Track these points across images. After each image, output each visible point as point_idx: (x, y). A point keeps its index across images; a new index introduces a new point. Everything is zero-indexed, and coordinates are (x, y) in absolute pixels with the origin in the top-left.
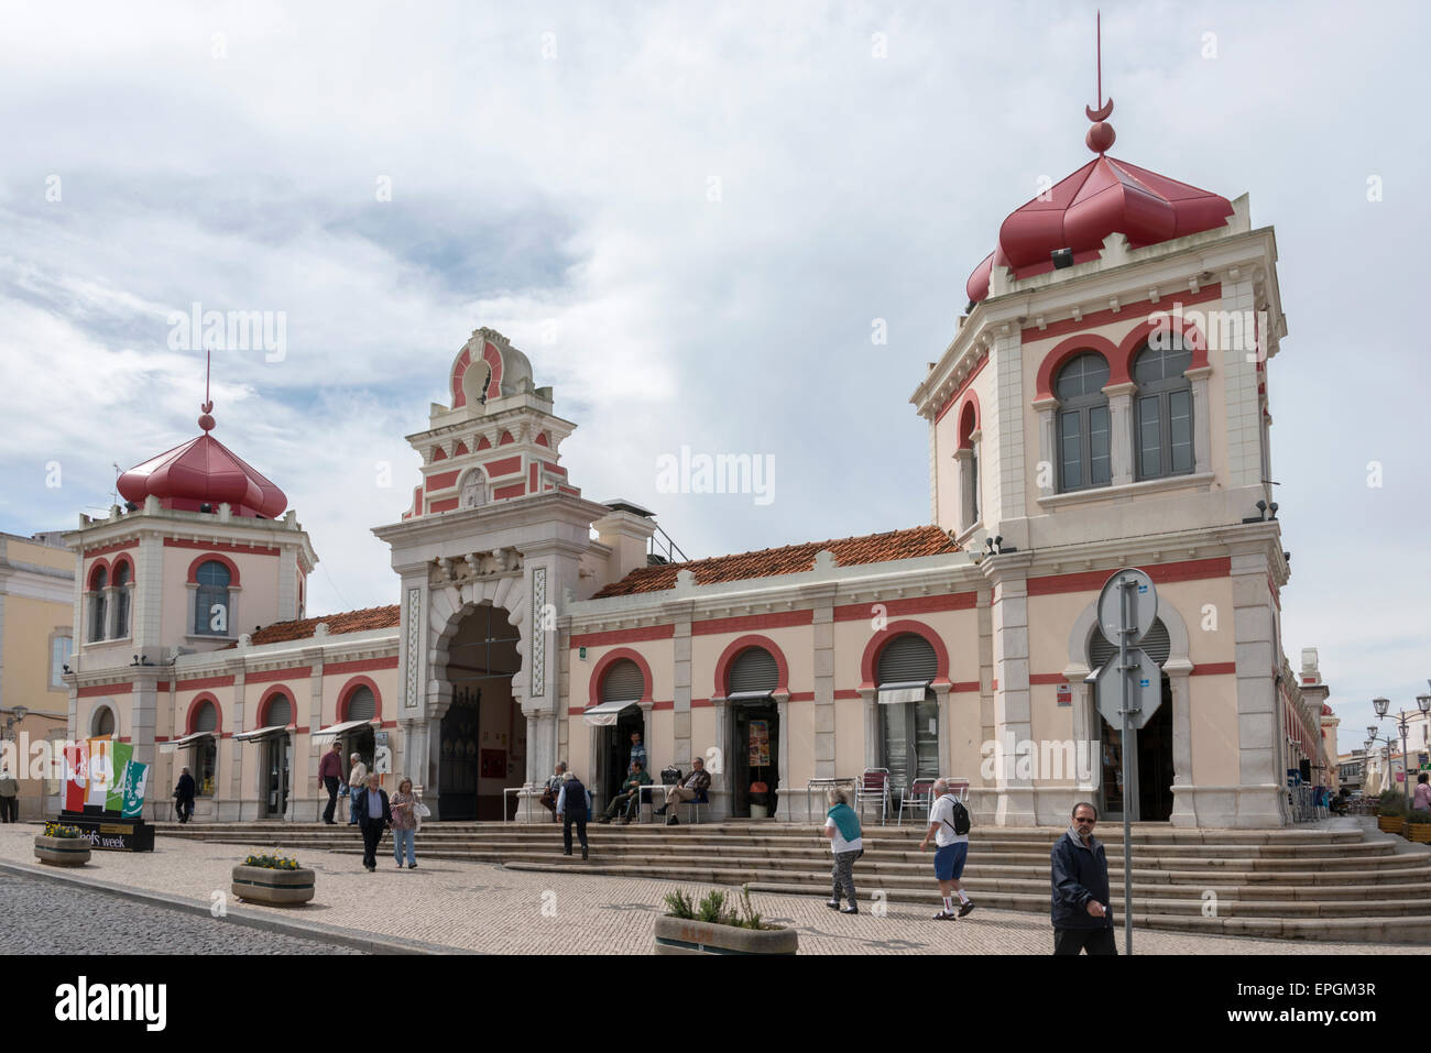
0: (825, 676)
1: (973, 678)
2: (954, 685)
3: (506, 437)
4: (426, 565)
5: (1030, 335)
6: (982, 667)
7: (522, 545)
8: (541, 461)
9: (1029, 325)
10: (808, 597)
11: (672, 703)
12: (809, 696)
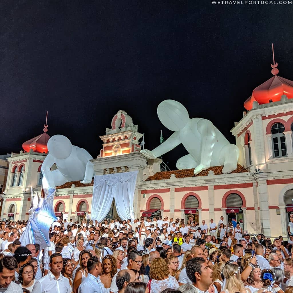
0: (212, 204)
1: (253, 206)
2: (248, 208)
3: (126, 138)
4: (103, 170)
5: (264, 118)
6: (255, 203)
7: (129, 166)
8: (135, 144)
9: (263, 115)
10: (206, 183)
11: (169, 210)
12: (207, 210)
